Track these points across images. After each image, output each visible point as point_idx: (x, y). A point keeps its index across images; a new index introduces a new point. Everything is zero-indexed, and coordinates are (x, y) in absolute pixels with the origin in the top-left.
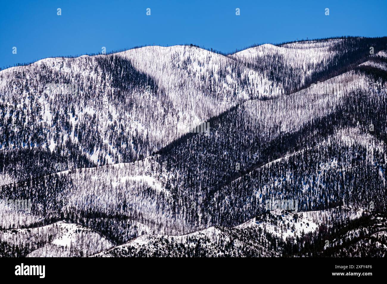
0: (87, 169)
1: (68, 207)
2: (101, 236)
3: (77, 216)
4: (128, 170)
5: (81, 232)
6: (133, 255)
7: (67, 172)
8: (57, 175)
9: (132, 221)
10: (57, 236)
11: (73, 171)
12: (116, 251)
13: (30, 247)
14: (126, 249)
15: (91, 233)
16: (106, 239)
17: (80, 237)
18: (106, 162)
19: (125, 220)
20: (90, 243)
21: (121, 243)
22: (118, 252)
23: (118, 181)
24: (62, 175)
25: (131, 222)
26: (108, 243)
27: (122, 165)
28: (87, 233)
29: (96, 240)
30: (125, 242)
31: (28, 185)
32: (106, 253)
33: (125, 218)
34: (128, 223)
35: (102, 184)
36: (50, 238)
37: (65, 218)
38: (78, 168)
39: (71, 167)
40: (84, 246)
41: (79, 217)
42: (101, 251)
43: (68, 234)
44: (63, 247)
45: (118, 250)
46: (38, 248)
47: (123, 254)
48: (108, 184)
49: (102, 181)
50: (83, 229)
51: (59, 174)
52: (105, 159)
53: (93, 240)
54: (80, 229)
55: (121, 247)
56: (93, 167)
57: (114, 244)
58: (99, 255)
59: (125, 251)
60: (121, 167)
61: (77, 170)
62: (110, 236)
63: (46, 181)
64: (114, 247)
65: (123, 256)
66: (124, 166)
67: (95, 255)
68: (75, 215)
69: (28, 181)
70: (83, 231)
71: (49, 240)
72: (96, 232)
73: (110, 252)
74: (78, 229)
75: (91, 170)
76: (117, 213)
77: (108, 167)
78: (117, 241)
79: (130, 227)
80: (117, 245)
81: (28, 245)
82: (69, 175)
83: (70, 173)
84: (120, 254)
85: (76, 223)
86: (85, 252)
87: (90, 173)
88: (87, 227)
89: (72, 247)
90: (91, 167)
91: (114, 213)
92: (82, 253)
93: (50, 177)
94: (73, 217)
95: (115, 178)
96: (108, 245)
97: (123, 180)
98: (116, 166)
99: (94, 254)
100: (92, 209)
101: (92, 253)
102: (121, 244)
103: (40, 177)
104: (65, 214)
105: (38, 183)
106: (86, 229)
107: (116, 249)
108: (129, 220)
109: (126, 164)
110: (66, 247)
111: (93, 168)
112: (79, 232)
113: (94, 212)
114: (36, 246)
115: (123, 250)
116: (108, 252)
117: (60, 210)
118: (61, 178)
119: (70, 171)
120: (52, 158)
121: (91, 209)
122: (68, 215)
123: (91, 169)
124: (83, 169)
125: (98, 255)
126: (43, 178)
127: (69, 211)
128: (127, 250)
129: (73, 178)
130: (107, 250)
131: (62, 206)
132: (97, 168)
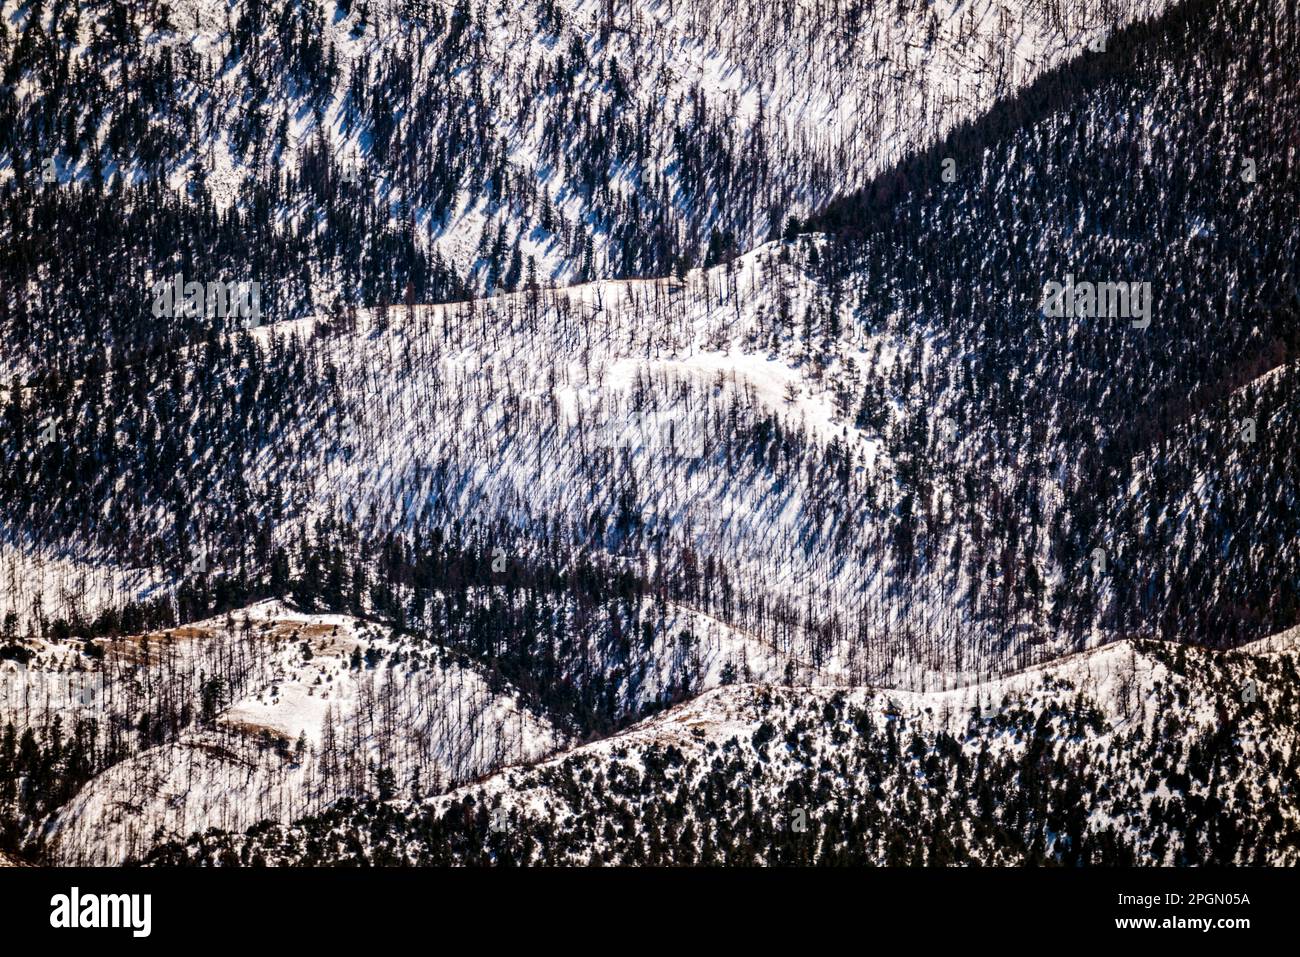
0: (419, 310)
1: (311, 523)
2: (496, 688)
3: (360, 578)
4: (648, 318)
5: (382, 665)
6: (672, 797)
7: (305, 327)
8: (247, 343)
9: (670, 608)
10: (252, 684)
11: (339, 324)
12: (577, 774)
13: (102, 740)
14: (634, 760)
15: (438, 670)
16: (520, 704)
17: (376, 692)
18: (524, 273)
19: (628, 600)
20: (430, 723)
21: (606, 727)
22: (586, 776)
23: (593, 381)
24: (277, 344)
25: (664, 613)
26: (530, 725)
27: (613, 291)
28: (415, 668)
29: (466, 707)
30: (628, 723)
31: (92, 392)
32: (519, 780)
33: (630, 587)
34: (642, 616)
35: (500, 397)
36: (212, 691)
37: (292, 586)
38: (369, 304)
39: (326, 299)
40: (398, 744)
41: (372, 575)
42: (496, 768)
43: (309, 675)
44: (281, 744)
45: (590, 765)
46: (143, 747)
47: (617, 788)
48: (532, 396)
49: (499, 381)
50: (393, 648)
51: (261, 335)
52: (517, 255)
53: (452, 711)
54: (381, 644)
55: (602, 747)
56: (452, 299)
57: (569, 733)
58: (482, 794)
59: (631, 773)
60: (609, 301)
61: (365, 317)
62: (542, 689)
63: (189, 375)
64: (564, 749)
65: (618, 800)
66: (623, 295)
67: (462, 792)
68: (350, 570)
69: (94, 370)
70: (397, 658)
71: (208, 706)
72: (463, 665)
73: (547, 779)
74: (365, 645)
75: (438, 319)
76: (582, 557)
77: (533, 301)
78: (581, 717)
79: (658, 643)
80: (584, 740)
81: (85, 727)
82: (319, 343)
83: (322, 331)
84: (598, 791)
85: (358, 612)
86: (402, 771)
87: (436, 330)
88: (418, 637)
89: (330, 746)
90: (437, 300)
91: (566, 557)
92: (385, 778)
93: (215, 352)
94: (338, 576)
95: (575, 369)
96: (534, 737)
97: (621, 377)
98: (584, 294)
99: (453, 786)
100: (447, 536)
101: (445, 784)
102: (606, 733)
103: (157, 351)
104: (291, 561)
105: (144, 387)
106: (408, 648)
107: (579, 761)
108: (648, 602)
109: (636, 284)
110: (300, 745)
111: (452, 308)
112: (372, 664)
113: (453, 553)
114: (130, 737)
115: (614, 770)
116: (534, 775)
117: (263, 541)
118: (274, 362)
119: (323, 319)
120: (220, 250)
121: (437, 535)
122: (312, 565)
123: (438, 309)
124: (397, 314)
125: (475, 790)
126: (174, 360)
127: (314, 543)
128: (641, 770)
129: (337, 360)
130: (528, 766)
131: (278, 515)
132: (472, 308)
